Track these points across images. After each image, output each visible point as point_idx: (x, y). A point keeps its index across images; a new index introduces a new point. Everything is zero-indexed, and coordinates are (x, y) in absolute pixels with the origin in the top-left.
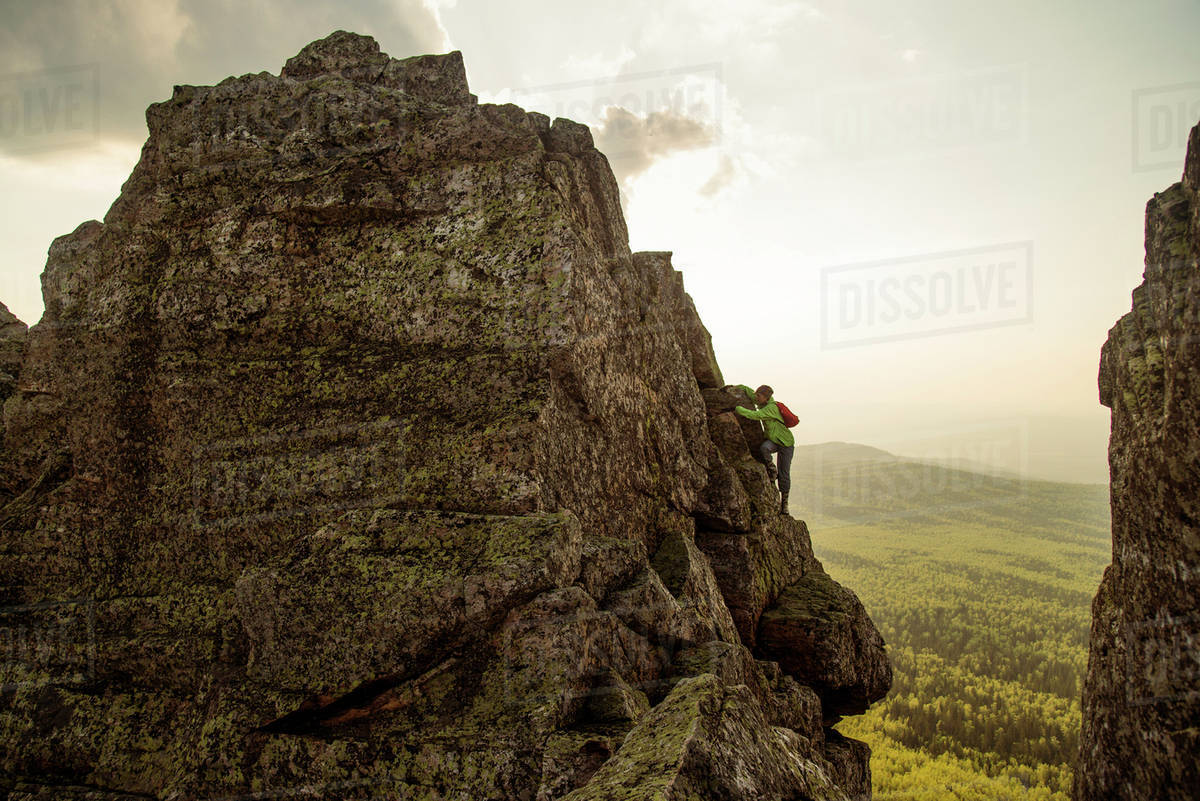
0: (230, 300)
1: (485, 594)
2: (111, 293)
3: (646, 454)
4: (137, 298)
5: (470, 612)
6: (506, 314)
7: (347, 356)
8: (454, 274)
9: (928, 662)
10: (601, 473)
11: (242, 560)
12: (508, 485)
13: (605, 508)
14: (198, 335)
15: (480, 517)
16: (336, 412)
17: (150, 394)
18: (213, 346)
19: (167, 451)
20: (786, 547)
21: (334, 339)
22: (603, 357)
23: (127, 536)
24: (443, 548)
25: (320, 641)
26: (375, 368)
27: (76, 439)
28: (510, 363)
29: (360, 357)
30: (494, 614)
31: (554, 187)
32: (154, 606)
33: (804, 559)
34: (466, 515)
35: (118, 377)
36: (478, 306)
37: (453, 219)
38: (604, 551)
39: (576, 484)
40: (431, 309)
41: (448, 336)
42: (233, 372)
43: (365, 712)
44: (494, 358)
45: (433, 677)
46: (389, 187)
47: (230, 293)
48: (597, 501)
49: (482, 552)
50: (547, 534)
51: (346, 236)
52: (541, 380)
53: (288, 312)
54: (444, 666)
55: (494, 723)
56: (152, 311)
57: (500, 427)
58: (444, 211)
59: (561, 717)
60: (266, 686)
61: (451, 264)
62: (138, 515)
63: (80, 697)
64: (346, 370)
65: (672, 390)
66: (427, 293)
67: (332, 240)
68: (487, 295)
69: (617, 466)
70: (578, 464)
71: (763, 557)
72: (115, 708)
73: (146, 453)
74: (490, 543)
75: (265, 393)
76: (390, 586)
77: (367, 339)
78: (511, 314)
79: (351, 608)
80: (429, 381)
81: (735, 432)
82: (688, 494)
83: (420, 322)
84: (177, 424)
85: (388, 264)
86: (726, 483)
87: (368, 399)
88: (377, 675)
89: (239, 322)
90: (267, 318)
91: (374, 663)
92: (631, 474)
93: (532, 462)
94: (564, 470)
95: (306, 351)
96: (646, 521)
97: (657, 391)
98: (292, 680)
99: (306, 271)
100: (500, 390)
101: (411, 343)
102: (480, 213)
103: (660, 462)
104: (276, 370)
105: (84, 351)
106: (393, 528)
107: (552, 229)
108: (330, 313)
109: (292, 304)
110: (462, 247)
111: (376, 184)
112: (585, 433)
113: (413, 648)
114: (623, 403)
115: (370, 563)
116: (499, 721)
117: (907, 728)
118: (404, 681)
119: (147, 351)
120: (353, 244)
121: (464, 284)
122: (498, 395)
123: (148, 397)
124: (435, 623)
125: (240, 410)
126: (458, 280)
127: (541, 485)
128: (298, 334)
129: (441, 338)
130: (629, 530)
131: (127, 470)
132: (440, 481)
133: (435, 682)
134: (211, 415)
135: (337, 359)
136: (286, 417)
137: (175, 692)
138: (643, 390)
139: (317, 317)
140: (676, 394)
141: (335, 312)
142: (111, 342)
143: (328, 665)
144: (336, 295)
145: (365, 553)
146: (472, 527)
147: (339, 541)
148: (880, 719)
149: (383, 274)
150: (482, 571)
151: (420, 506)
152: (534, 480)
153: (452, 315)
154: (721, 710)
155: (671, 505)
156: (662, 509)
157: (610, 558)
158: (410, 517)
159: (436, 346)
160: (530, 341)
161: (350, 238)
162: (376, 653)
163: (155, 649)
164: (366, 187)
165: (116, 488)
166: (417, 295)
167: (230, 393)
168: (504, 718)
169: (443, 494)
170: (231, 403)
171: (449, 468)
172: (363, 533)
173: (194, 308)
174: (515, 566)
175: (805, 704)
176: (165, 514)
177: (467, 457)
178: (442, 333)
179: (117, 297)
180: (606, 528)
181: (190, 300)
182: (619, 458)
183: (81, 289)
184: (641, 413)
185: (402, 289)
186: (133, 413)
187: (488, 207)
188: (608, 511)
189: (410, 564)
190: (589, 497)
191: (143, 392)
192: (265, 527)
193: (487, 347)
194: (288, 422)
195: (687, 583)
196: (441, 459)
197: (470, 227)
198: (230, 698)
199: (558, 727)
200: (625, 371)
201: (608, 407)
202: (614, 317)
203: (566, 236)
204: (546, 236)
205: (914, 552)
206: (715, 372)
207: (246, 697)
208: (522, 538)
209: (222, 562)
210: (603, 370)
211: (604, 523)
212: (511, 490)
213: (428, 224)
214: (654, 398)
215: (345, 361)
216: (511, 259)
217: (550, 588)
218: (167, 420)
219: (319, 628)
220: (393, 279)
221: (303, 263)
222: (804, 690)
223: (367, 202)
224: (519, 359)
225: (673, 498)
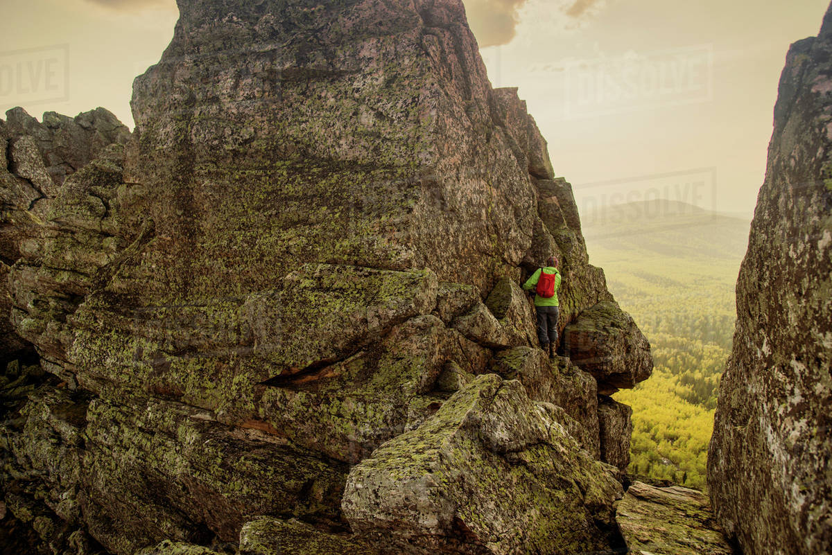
0: (232, 131)
1: (379, 317)
2: (165, 126)
3: (488, 229)
4: (180, 130)
5: (371, 327)
6: (395, 143)
7: (302, 168)
8: (365, 115)
9: (712, 351)
10: (456, 243)
11: (249, 288)
12: (395, 252)
13: (458, 264)
14: (216, 153)
15: (377, 271)
16: (296, 203)
17: (192, 189)
18: (225, 160)
19: (204, 223)
20: (586, 285)
21: (295, 156)
22: (458, 170)
23: (188, 271)
24: (356, 289)
25: (290, 338)
26: (318, 177)
27: (156, 215)
28: (397, 175)
29: (310, 168)
30: (384, 328)
31: (428, 54)
32: (204, 312)
33: (599, 292)
34: (369, 269)
35: (174, 179)
36: (379, 137)
37: (365, 77)
38: (452, 292)
39: (438, 250)
40: (351, 138)
41: (361, 157)
42: (237, 177)
43: (315, 378)
44: (387, 172)
45: (352, 361)
46: (324, 54)
47: (232, 126)
48: (453, 260)
49: (377, 293)
50: (415, 283)
51: (300, 88)
52: (415, 187)
53: (267, 139)
54: (358, 355)
55: (383, 388)
56: (189, 138)
57: (390, 216)
58: (359, 71)
59: (420, 388)
60: (263, 360)
61: (363, 108)
62: (192, 260)
63: (173, 357)
64: (301, 177)
65: (508, 186)
66: (348, 128)
67: (291, 91)
68: (384, 130)
69: (467, 238)
70: (440, 238)
71: (569, 292)
72: (190, 365)
73: (193, 224)
74: (382, 287)
75: (256, 190)
76: (326, 310)
77: (314, 156)
78: (398, 143)
79: (306, 320)
80: (349, 186)
81: (556, 210)
82: (517, 253)
83: (345, 147)
84: (209, 208)
85: (325, 107)
86: (545, 244)
87: (315, 196)
88: (321, 358)
89: (239, 145)
90: (255, 142)
91: (319, 352)
92: (476, 243)
93: (409, 238)
94: (430, 242)
95: (279, 164)
96: (487, 271)
97: (497, 188)
98: (278, 359)
99: (276, 112)
100: (391, 192)
101: (339, 160)
102: (381, 73)
103: (498, 234)
104: (261, 176)
105: (154, 162)
106: (329, 276)
107: (425, 85)
108: (292, 139)
109: (269, 133)
110: (370, 96)
111: (316, 53)
112: (445, 219)
113: (340, 345)
114: (471, 199)
115: (316, 296)
116: (386, 388)
117: (691, 392)
118: (336, 362)
119: (188, 163)
120: (304, 93)
121: (371, 122)
122: (390, 195)
123: (191, 191)
124: (351, 332)
125: (243, 200)
126: (367, 119)
127: (415, 252)
128: (274, 153)
129: (357, 157)
130: (474, 277)
131: (185, 234)
132: (356, 248)
133: (353, 364)
134: (227, 203)
135: (296, 169)
136: (268, 205)
137: (220, 359)
138: (486, 188)
139: (284, 142)
140: (511, 189)
141: (294, 139)
142: (168, 157)
143: (295, 352)
144: (295, 127)
145: (313, 290)
146: (372, 277)
147: (299, 282)
148: (674, 385)
149: (322, 115)
150: (376, 303)
151: (345, 262)
152: (410, 249)
153: (363, 142)
154: (496, 394)
155: (504, 261)
156: (498, 264)
157: (456, 297)
158: (338, 270)
159: (354, 162)
160: (409, 161)
161: (302, 89)
162: (320, 346)
163: (207, 336)
164: (310, 55)
165: (179, 244)
166: (342, 129)
167: (237, 190)
168: (389, 386)
169: (358, 256)
170: (237, 196)
171: (361, 240)
172: (312, 278)
173: (212, 136)
174: (395, 302)
175: (585, 383)
176: (207, 260)
177: (371, 234)
178: (357, 154)
179: (169, 129)
180: (459, 276)
181: (209, 132)
182: (468, 233)
183: (149, 123)
184: (484, 203)
185: (334, 124)
186: (184, 201)
187: (387, 68)
188: (460, 266)
189: (337, 297)
190: (448, 258)
191: (188, 188)
192: (260, 271)
193: (383, 164)
194: (270, 208)
195: (509, 310)
196: (356, 235)
197: (375, 83)
198: (246, 365)
199: (418, 393)
200: (473, 177)
201: (460, 202)
202: (467, 142)
203: (433, 90)
204: (421, 90)
205: (711, 278)
206: (547, 168)
207: (254, 366)
208: (400, 285)
209: (239, 289)
210: (457, 178)
211: (457, 274)
212: (396, 254)
213: (349, 79)
214: (495, 192)
215: (300, 171)
216: (399, 105)
217: (416, 315)
218: (203, 205)
219: (289, 331)
220: (328, 117)
221: (274, 107)
222: (586, 375)
223: (310, 66)
224: (403, 173)
225: (506, 256)
